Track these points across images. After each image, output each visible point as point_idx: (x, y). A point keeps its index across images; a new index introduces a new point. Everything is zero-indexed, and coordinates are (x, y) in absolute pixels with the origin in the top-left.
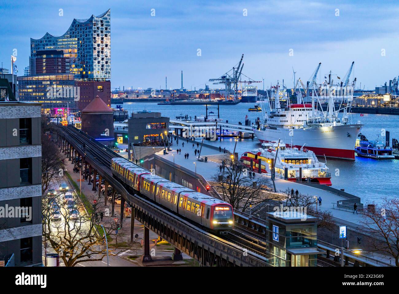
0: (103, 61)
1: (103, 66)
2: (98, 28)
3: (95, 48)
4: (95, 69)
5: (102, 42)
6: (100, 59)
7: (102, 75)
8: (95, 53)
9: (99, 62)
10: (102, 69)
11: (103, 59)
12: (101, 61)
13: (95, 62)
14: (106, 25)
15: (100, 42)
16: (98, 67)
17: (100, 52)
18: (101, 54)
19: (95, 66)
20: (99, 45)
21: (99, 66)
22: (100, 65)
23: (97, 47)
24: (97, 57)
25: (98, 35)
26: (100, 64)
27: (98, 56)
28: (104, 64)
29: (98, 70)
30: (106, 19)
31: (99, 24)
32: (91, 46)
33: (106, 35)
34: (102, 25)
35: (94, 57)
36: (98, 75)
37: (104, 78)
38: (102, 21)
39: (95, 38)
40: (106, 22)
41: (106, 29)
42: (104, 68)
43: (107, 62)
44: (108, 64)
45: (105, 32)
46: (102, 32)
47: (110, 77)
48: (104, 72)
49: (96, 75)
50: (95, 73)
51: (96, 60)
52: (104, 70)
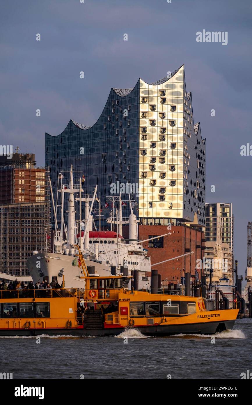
0: (164, 180)
1: (163, 190)
2: (153, 108)
3: (144, 152)
4: (143, 197)
5: (163, 138)
6: (156, 175)
7: (159, 211)
8: (144, 164)
9: (154, 183)
10: (162, 198)
11: (163, 175)
12: (159, 181)
13: (143, 183)
14: (173, 101)
15: (156, 138)
16: (150, 192)
17: (158, 160)
18: (158, 164)
19: (143, 190)
20: (153, 145)
21: (152, 190)
22: (157, 189)
23: (149, 150)
24: (147, 170)
25: (153, 123)
26: (154, 187)
27: (153, 168)
28: (165, 186)
29: (150, 200)
30: (173, 86)
31: (155, 99)
32: (136, 148)
33: (173, 123)
34: (164, 101)
35: (141, 170)
36: (150, 210)
37: (166, 217)
38: (163, 92)
39: (144, 129)
40: (173, 94)
41: (173, 108)
42: (168, 194)
43: (173, 183)
44: (176, 186)
45: (170, 116)
46: (163, 115)
47: (180, 215)
48: (166, 204)
49: (145, 210)
50: (143, 205)
51: (146, 177)
52: (164, 199)
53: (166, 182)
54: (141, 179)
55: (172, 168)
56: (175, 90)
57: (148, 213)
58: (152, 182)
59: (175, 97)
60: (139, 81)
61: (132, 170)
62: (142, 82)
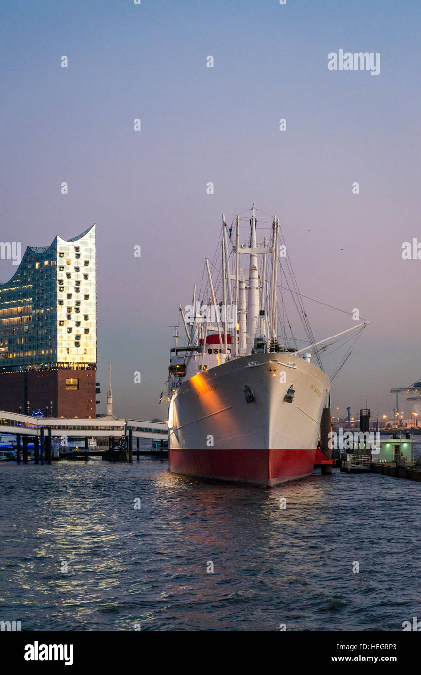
0: (79, 328)
1: (78, 337)
2: (68, 262)
3: (61, 303)
4: (61, 344)
5: (77, 290)
6: (72, 323)
7: (75, 356)
8: (61, 313)
9: (70, 330)
10: (77, 345)
11: (78, 324)
12: (75, 329)
13: (61, 330)
14: (86, 257)
15: (72, 290)
16: (67, 339)
17: (73, 310)
18: (73, 314)
19: (61, 337)
20: (69, 296)
21: (69, 337)
22: (73, 336)
23: (66, 301)
24: (65, 318)
25: (69, 276)
26: (70, 334)
27: (69, 317)
28: (80, 333)
29: (68, 347)
30: (86, 243)
31: (71, 254)
32: (54, 299)
33: (86, 277)
34: (78, 256)
35: (59, 319)
36: (67, 356)
37: (81, 362)
38: (77, 249)
39: (61, 282)
40: (86, 250)
41: (87, 263)
42: (82, 342)
43: (87, 331)
44: (90, 333)
45: (83, 270)
46: (77, 269)
47: (93, 360)
48: (81, 350)
49: (63, 356)
50: (61, 351)
51: (63, 325)
52: (80, 346)
53: (81, 330)
54: (59, 327)
55: (86, 317)
56: (88, 247)
57: (65, 358)
58: (69, 330)
59: (88, 253)
60: (56, 238)
61: (49, 320)
62: (59, 238)
